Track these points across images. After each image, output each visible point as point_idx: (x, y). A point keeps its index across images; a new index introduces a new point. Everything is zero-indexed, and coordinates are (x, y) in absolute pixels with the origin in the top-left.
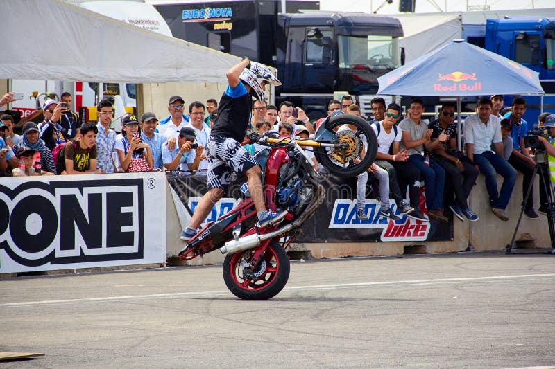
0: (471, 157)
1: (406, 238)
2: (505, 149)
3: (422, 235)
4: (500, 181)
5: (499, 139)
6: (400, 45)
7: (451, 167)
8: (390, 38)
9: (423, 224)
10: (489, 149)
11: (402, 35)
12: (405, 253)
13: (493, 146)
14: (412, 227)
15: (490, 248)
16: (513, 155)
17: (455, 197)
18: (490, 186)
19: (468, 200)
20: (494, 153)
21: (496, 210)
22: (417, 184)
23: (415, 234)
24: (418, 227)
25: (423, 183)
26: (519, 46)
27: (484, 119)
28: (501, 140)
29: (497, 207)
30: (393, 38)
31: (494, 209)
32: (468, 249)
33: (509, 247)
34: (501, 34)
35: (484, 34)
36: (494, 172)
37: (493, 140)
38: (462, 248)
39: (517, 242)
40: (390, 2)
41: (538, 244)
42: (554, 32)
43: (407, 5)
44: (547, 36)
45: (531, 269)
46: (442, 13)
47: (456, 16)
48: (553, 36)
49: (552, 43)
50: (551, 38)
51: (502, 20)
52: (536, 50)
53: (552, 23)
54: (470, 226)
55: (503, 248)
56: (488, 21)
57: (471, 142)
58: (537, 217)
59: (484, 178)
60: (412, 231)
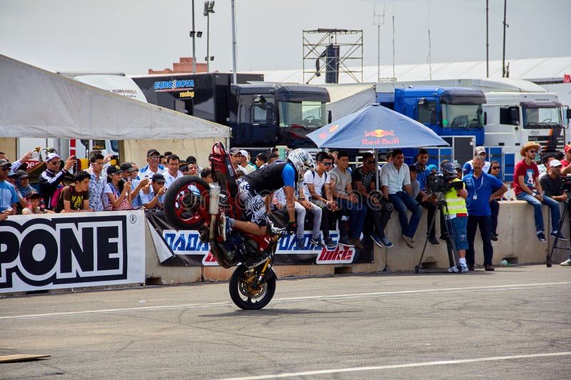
1: (336, 261)
3: (349, 258)
4: (409, 215)
5: (409, 182)
6: (328, 109)
8: (320, 103)
9: (350, 249)
10: (401, 190)
11: (329, 101)
12: (335, 273)
13: (404, 187)
14: (341, 252)
15: (402, 269)
16: (420, 195)
17: (374, 228)
18: (402, 218)
19: (385, 231)
20: (405, 193)
21: (406, 238)
22: (344, 218)
23: (343, 258)
24: (345, 253)
26: (421, 110)
27: (398, 165)
28: (410, 183)
29: (407, 235)
30: (322, 103)
31: (404, 236)
32: (385, 270)
33: (417, 268)
34: (407, 101)
35: (393, 100)
36: (405, 208)
37: (404, 183)
38: (380, 269)
39: (424, 264)
40: (318, 75)
41: (440, 266)
42: (447, 98)
43: (332, 78)
44: (442, 102)
45: (435, 285)
46: (359, 84)
47: (370, 86)
48: (447, 101)
49: (446, 108)
50: (445, 103)
51: (407, 89)
52: (434, 112)
53: (446, 91)
54: (387, 251)
55: (413, 268)
56: (396, 90)
57: (386, 184)
58: (438, 243)
59: (397, 213)
60: (341, 256)
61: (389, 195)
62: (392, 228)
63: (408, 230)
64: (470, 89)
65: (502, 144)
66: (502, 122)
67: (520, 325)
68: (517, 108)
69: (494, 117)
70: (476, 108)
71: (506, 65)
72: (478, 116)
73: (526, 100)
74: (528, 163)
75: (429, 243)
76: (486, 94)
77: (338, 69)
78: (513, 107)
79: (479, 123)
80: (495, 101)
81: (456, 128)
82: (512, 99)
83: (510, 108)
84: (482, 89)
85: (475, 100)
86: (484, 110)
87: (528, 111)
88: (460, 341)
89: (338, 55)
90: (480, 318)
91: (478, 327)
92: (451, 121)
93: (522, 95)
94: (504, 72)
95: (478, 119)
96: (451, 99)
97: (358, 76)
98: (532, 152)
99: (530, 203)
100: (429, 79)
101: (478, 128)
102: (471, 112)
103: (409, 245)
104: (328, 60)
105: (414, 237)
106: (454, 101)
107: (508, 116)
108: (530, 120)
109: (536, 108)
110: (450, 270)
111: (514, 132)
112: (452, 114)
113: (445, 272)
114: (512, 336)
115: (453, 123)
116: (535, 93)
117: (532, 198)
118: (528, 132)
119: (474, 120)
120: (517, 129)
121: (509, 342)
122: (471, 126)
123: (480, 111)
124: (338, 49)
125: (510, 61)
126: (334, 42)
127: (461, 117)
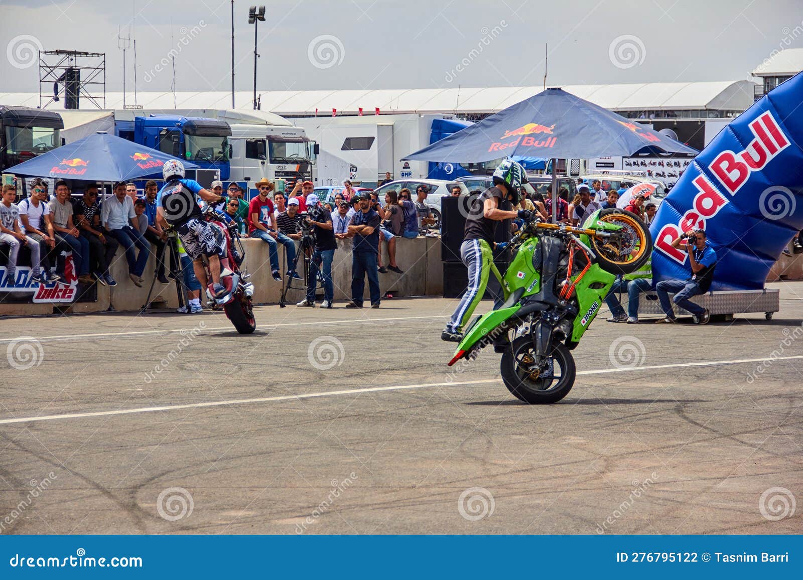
1: (55, 300)
2: (141, 224)
3: (69, 297)
6: (62, 136)
7: (95, 240)
8: (52, 129)
9: (71, 288)
10: (128, 224)
11: (63, 128)
12: (54, 313)
13: (130, 221)
14: (61, 290)
15: (128, 309)
16: (148, 230)
17: (98, 265)
19: (109, 268)
20: (132, 228)
21: (134, 277)
22: (64, 253)
23: (63, 297)
24: (66, 291)
26: (163, 141)
27: (121, 198)
28: (136, 216)
29: (134, 274)
30: (55, 129)
31: (131, 274)
32: (109, 309)
33: (144, 307)
34: (147, 130)
35: (133, 129)
36: (133, 245)
37: (129, 216)
38: (104, 307)
39: (152, 304)
40: (57, 99)
41: (169, 305)
42: (191, 129)
43: (72, 103)
44: (186, 132)
45: (160, 326)
46: (101, 110)
47: (109, 113)
48: (191, 133)
49: (190, 139)
50: (188, 133)
51: (148, 118)
52: (177, 144)
53: (190, 122)
54: (112, 290)
55: (139, 308)
56: (136, 118)
58: (167, 282)
60: (60, 294)
62: (117, 265)
63: (135, 267)
64: (216, 120)
65: (248, 179)
66: (247, 157)
67: (240, 368)
68: (264, 141)
69: (240, 151)
70: (221, 140)
71: (257, 96)
72: (224, 149)
73: (272, 134)
74: (263, 200)
75: (157, 281)
76: (230, 126)
77: (78, 94)
78: (259, 141)
79: (225, 156)
80: (241, 132)
81: (199, 160)
82: (259, 132)
83: (257, 141)
84: (227, 121)
85: (220, 131)
86: (229, 143)
87: (274, 144)
88: (174, 386)
89: (78, 79)
90: (200, 361)
92: (195, 153)
93: (268, 128)
94: (255, 104)
95: (223, 152)
96: (195, 131)
97: (100, 102)
98: (264, 189)
99: (265, 241)
100: (172, 108)
101: (224, 163)
102: (215, 144)
103: (137, 285)
104: (67, 83)
105: (142, 276)
106: (198, 133)
107: (254, 150)
108: (276, 154)
109: (283, 142)
110: (180, 310)
111: (260, 167)
112: (198, 144)
113: (173, 312)
114: (231, 380)
115: (197, 156)
116: (281, 126)
117: (267, 236)
118: (275, 167)
119: (220, 153)
120: (263, 163)
121: (226, 387)
122: (217, 158)
123: (225, 144)
124: (78, 72)
125: (262, 93)
126: (74, 65)
127: (205, 150)
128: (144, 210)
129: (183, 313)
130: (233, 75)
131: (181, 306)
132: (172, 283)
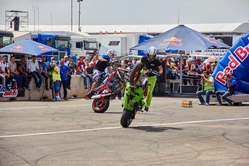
0: (30, 73)
1: (10, 96)
2: (40, 70)
3: (15, 95)
6: (13, 40)
7: (24, 75)
9: (16, 92)
11: (13, 37)
12: (10, 100)
13: (36, 70)
14: (12, 93)
15: (35, 99)
16: (42, 72)
17: (25, 84)
18: (36, 81)
19: (29, 85)
20: (37, 71)
21: (37, 88)
22: (13, 80)
23: (13, 95)
24: (14, 93)
25: (16, 80)
26: (48, 42)
27: (34, 61)
29: (38, 87)
30: (11, 38)
32: (29, 99)
33: (41, 99)
34: (42, 38)
35: (38, 38)
36: (37, 77)
37: (36, 68)
38: (27, 99)
39: (43, 97)
40: (11, 27)
41: (49, 98)
42: (57, 38)
43: (16, 29)
44: (55, 39)
45: (46, 105)
46: (26, 31)
47: (30, 32)
48: (57, 39)
49: (57, 41)
50: (56, 39)
51: (43, 34)
52: (52, 43)
53: (57, 35)
54: (30, 92)
55: (39, 99)
56: (39, 34)
57: (29, 68)
58: (49, 90)
59: (34, 79)
61: (31, 72)
62: (32, 84)
63: (38, 85)
64: (66, 35)
65: (77, 55)
66: (76, 47)
67: (74, 120)
68: (82, 42)
69: (74, 45)
70: (68, 42)
71: (80, 27)
72: (68, 45)
73: (85, 40)
74: (82, 62)
75: (45, 90)
76: (71, 37)
77: (19, 26)
79: (69, 47)
80: (74, 39)
81: (60, 48)
82: (80, 39)
83: (80, 42)
84: (69, 35)
85: (67, 39)
86: (70, 43)
87: (86, 43)
88: (51, 126)
89: (19, 20)
90: (60, 117)
91: (58, 120)
92: (58, 46)
93: (83, 38)
94: (79, 29)
95: (68, 46)
96: (58, 39)
97: (26, 28)
98: (82, 58)
99: (82, 76)
100: (51, 31)
101: (68, 49)
102: (65, 43)
103: (38, 91)
104: (15, 22)
106: (60, 39)
107: (79, 45)
108: (86, 47)
109: (88, 43)
110: (53, 100)
111: (81, 51)
112: (59, 43)
113: (51, 100)
114: (70, 124)
115: (59, 47)
116: (88, 37)
118: (86, 51)
119: (67, 46)
120: (82, 50)
121: (69, 126)
122: (66, 48)
123: (69, 43)
124: (19, 18)
126: (17, 16)
127: (62, 45)
128: (41, 65)
129: (54, 101)
130: (72, 19)
131: (53, 98)
132: (51, 90)
